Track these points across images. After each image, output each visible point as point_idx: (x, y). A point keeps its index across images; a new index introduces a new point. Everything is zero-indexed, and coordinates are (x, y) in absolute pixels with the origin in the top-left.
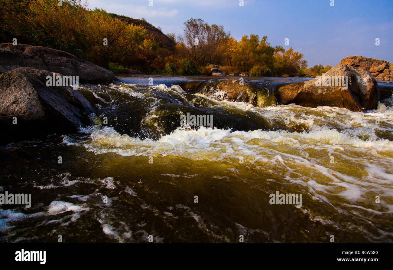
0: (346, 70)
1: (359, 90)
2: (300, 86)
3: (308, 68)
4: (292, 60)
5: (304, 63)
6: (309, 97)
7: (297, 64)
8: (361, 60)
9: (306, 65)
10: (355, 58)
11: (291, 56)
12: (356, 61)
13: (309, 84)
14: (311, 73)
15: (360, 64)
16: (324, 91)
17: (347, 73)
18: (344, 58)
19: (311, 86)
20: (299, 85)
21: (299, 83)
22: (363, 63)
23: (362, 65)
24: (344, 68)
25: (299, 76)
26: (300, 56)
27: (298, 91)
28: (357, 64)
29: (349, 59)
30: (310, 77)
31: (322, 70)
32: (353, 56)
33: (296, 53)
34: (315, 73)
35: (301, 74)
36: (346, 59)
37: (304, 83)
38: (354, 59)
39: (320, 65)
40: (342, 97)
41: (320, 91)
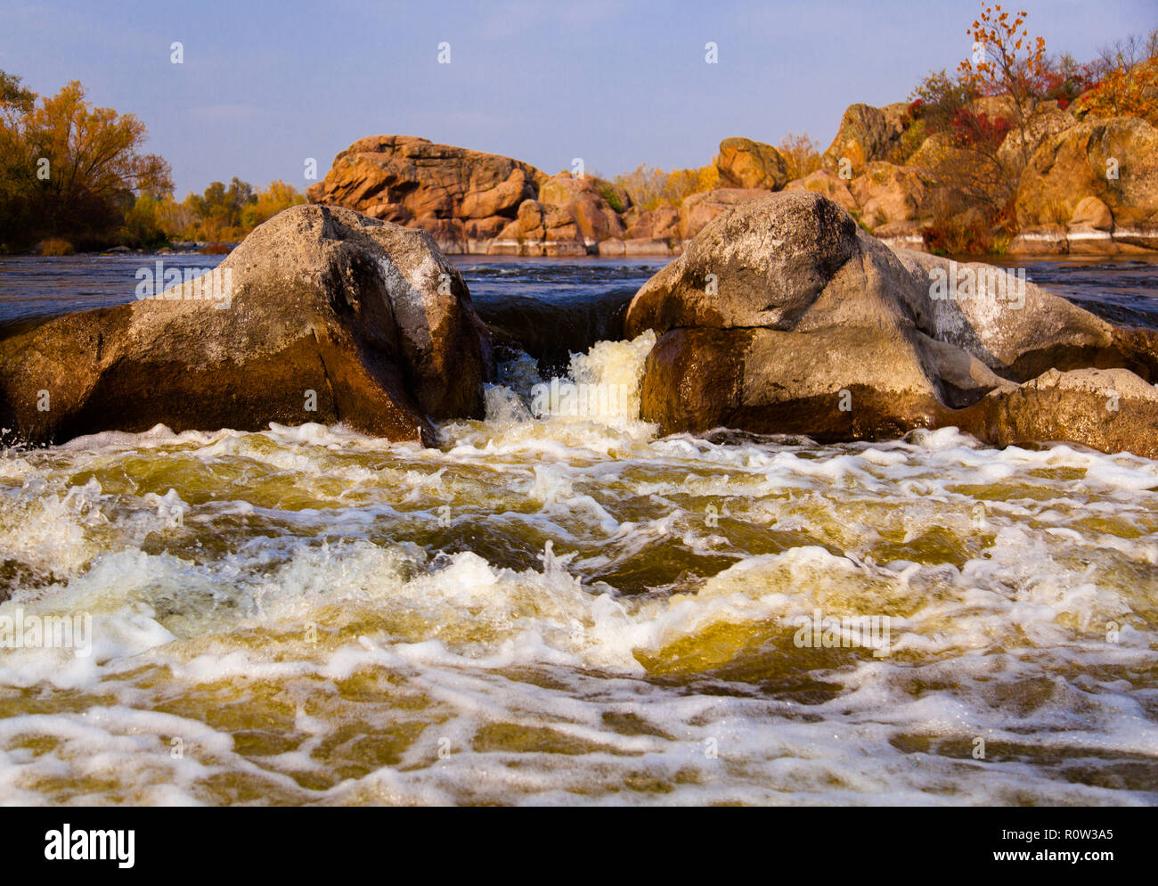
0: (325, 235)
1: (398, 332)
2: (110, 328)
3: (180, 196)
4: (81, 156)
5: (153, 172)
6: (166, 386)
7: (114, 178)
8: (422, 156)
9: (167, 186)
10: (392, 145)
11: (74, 130)
12: (401, 162)
13: (159, 317)
14: (197, 226)
15: (421, 175)
16: (238, 349)
17: (331, 248)
18: (346, 148)
19: (169, 326)
20: (103, 321)
21: (102, 314)
22: (434, 170)
23: (430, 182)
24: (318, 225)
25: (134, 246)
26: (127, 134)
27: (99, 358)
28: (407, 178)
29: (367, 150)
30: (195, 247)
31: (252, 208)
32: (386, 134)
33: (105, 117)
34: (220, 227)
35: (142, 232)
36: (353, 151)
37: (130, 313)
38: (389, 150)
39: (236, 180)
40: (326, 375)
41: (215, 351)
